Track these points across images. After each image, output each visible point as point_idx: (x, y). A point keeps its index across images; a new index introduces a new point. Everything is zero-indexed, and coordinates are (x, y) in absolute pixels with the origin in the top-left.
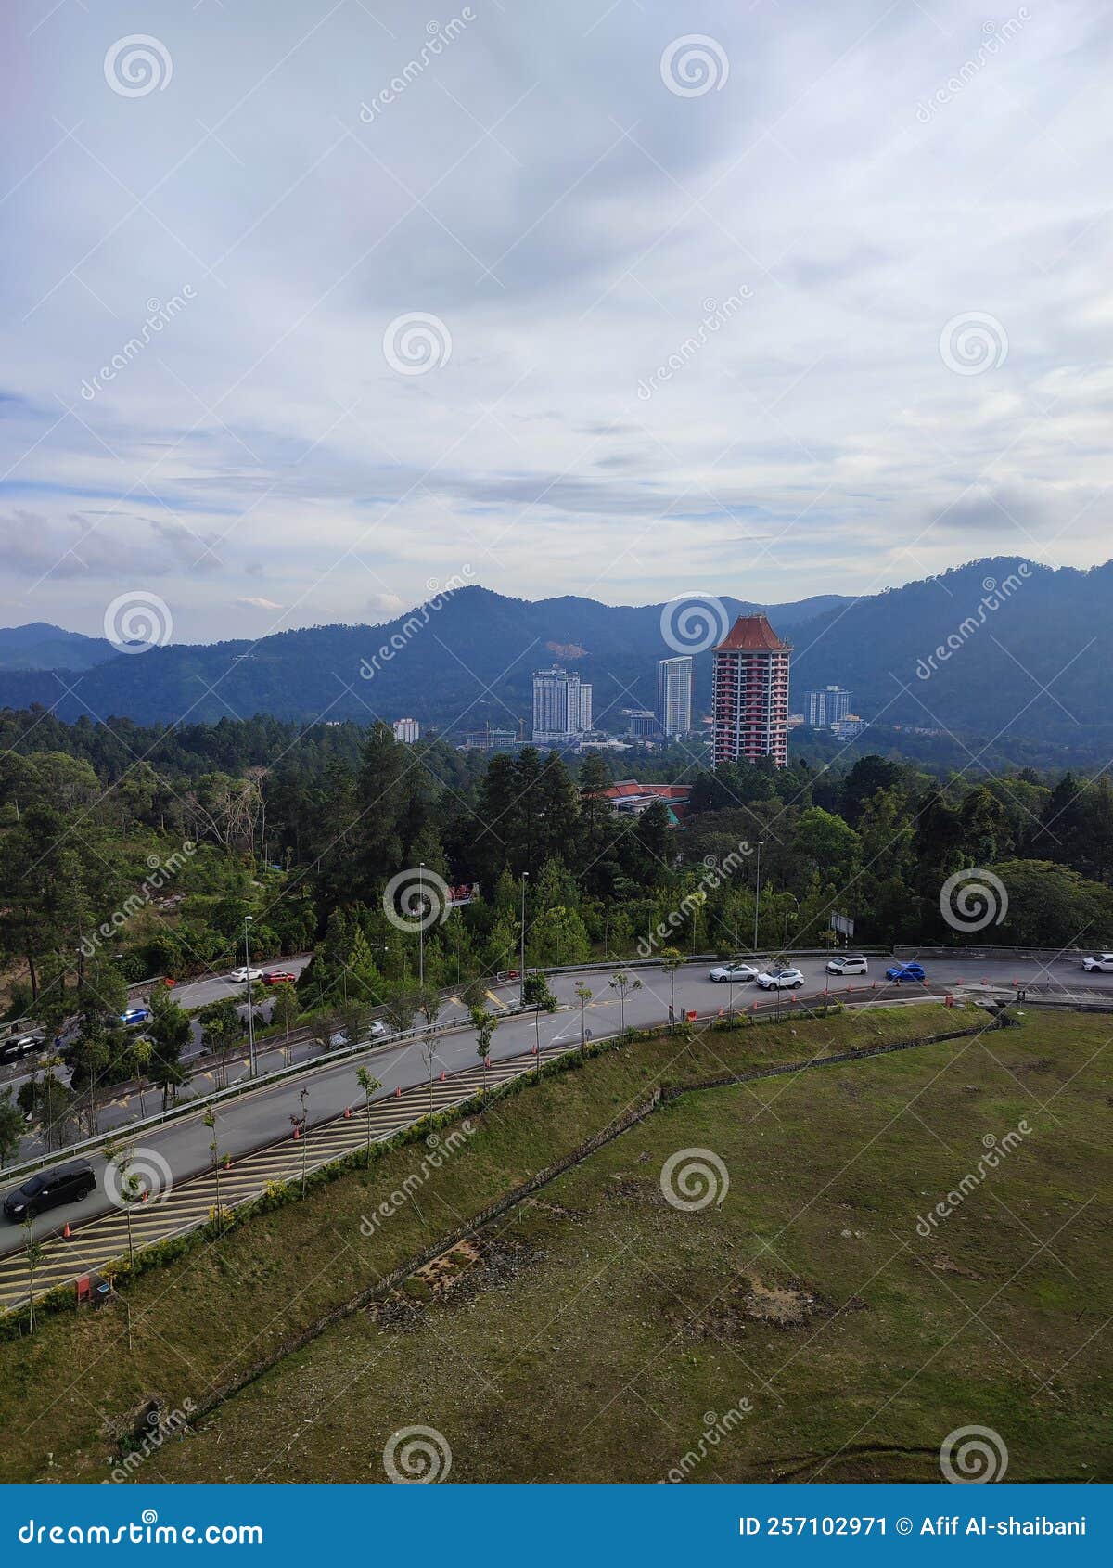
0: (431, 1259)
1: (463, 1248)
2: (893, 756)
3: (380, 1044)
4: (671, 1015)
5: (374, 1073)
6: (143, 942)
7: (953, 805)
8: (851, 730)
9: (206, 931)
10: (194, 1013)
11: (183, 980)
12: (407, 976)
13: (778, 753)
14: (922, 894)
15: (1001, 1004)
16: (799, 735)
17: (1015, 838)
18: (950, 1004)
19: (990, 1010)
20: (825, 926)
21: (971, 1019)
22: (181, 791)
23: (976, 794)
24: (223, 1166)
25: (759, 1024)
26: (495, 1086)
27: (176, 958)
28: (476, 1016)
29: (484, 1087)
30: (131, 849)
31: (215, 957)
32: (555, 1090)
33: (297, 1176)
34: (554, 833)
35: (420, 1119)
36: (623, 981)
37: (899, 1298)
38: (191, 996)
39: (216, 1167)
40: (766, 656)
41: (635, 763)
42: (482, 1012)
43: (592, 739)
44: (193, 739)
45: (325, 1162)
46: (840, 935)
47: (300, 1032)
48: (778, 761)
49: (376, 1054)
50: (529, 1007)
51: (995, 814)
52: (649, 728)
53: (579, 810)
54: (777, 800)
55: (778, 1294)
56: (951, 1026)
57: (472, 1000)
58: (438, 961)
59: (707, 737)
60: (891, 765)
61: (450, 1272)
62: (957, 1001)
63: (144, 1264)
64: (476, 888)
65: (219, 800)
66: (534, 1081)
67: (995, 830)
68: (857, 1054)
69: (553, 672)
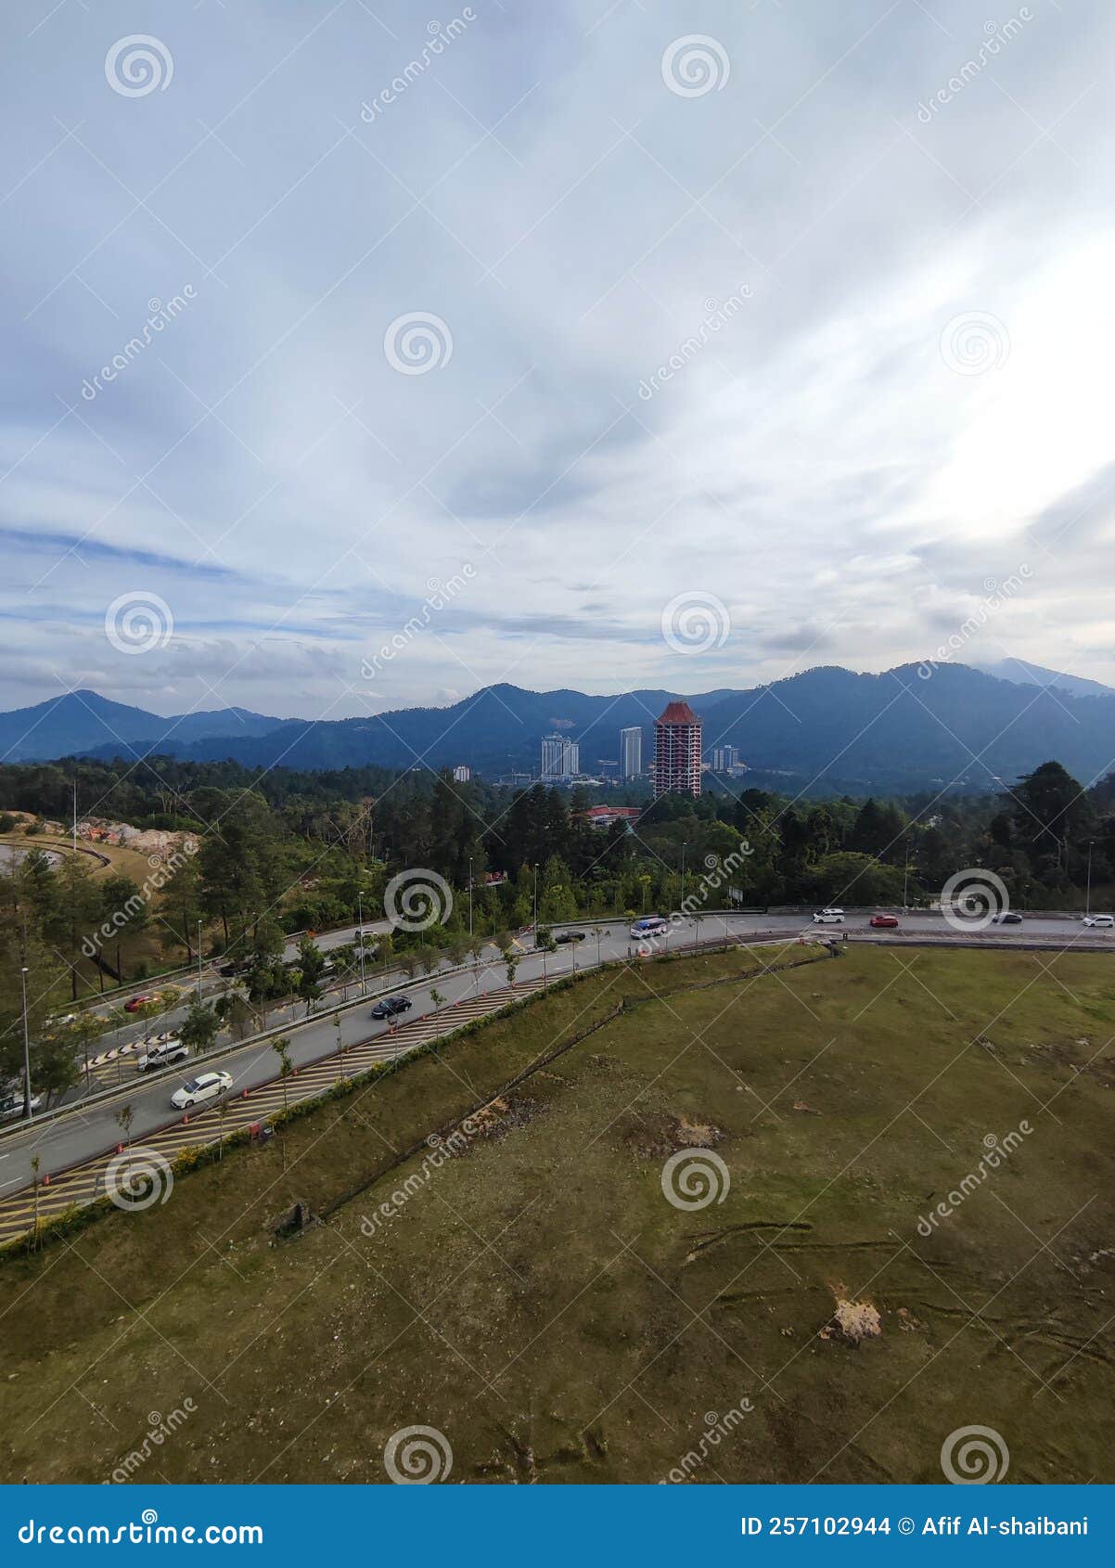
0: (477, 1110)
1: (497, 1102)
2: (766, 789)
3: (445, 973)
4: (629, 952)
5: (440, 993)
6: (295, 908)
7: (802, 817)
8: (741, 773)
9: (336, 902)
10: (327, 954)
11: (319, 932)
12: (462, 929)
13: (695, 787)
14: (784, 875)
15: (833, 942)
16: (706, 776)
17: (840, 840)
18: (802, 943)
19: (827, 946)
20: (725, 895)
21: (816, 952)
22: (319, 813)
23: (817, 812)
24: (345, 1051)
25: (685, 958)
26: (519, 999)
27: (316, 919)
28: (506, 955)
29: (511, 1000)
30: (288, 849)
31: (340, 918)
32: (557, 1002)
33: (392, 1057)
34: (555, 839)
35: (471, 1021)
36: (599, 932)
37: (773, 1129)
38: (327, 943)
39: (340, 1052)
40: (687, 727)
41: (606, 794)
42: (511, 952)
43: (579, 779)
44: (329, 780)
45: (410, 1049)
46: (735, 901)
47: (394, 966)
48: (695, 792)
49: (443, 979)
50: (539, 949)
51: (827, 824)
52: (617, 771)
53: (571, 824)
54: (695, 817)
55: (696, 1128)
56: (802, 956)
57: (503, 945)
58: (482, 921)
59: (652, 778)
60: (765, 794)
61: (491, 1118)
62: (807, 941)
63: (294, 1114)
64: (505, 874)
65: (344, 818)
66: (543, 996)
67: (828, 834)
68: (746, 976)
69: (554, 737)
